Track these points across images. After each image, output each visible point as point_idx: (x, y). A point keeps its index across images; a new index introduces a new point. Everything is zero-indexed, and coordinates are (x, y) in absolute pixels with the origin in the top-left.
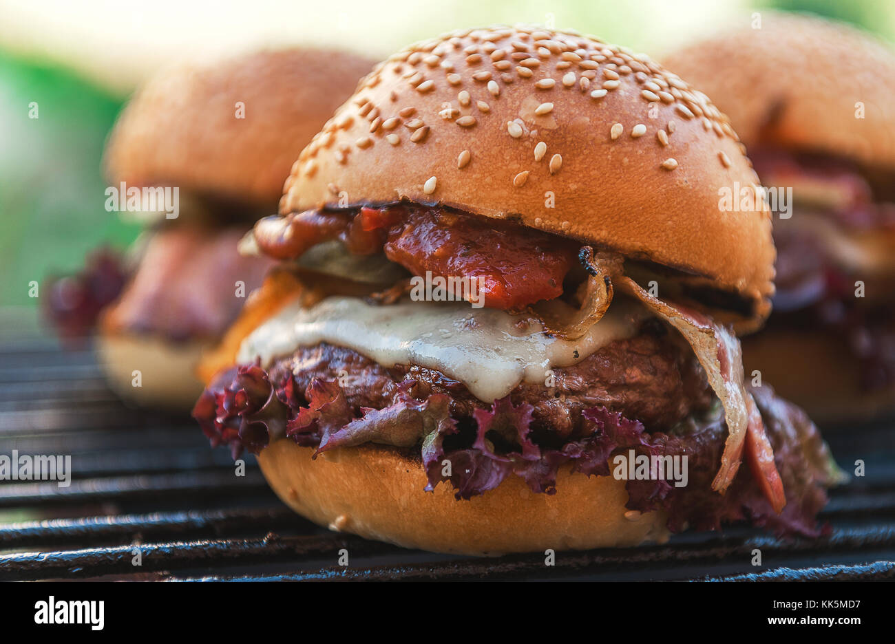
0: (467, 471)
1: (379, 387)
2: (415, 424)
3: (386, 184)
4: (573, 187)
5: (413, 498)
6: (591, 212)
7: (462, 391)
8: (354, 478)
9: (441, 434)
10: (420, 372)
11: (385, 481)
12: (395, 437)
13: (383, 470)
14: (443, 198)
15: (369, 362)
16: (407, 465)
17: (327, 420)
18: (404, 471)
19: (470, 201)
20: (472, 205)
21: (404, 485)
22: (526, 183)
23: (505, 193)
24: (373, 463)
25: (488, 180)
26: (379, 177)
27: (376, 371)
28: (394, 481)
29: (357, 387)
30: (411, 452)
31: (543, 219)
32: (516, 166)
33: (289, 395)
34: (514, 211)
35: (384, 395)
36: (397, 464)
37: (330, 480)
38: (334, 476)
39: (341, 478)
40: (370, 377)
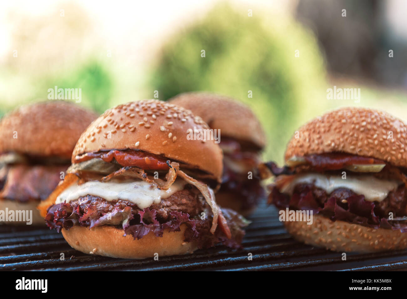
0: (136, 232)
1: (108, 207)
2: (120, 217)
3: (122, 144)
4: (179, 146)
5: (119, 241)
6: (184, 153)
7: (135, 207)
8: (100, 236)
9: (129, 219)
10: (122, 202)
11: (111, 236)
12: (114, 222)
13: (110, 233)
14: (141, 148)
15: (104, 200)
16: (117, 231)
17: (93, 218)
18: (116, 232)
19: (149, 149)
20: (150, 150)
21: (116, 237)
22: (166, 145)
23: (160, 147)
24: (107, 231)
25: (155, 143)
26: (119, 142)
27: (106, 203)
28: (113, 236)
29: (101, 208)
30: (119, 226)
31: (171, 155)
32: (163, 139)
33: (78, 212)
34: (163, 152)
35: (110, 210)
36: (114, 230)
37: (92, 237)
38: (93, 236)
39: (96, 236)
40: (105, 205)
